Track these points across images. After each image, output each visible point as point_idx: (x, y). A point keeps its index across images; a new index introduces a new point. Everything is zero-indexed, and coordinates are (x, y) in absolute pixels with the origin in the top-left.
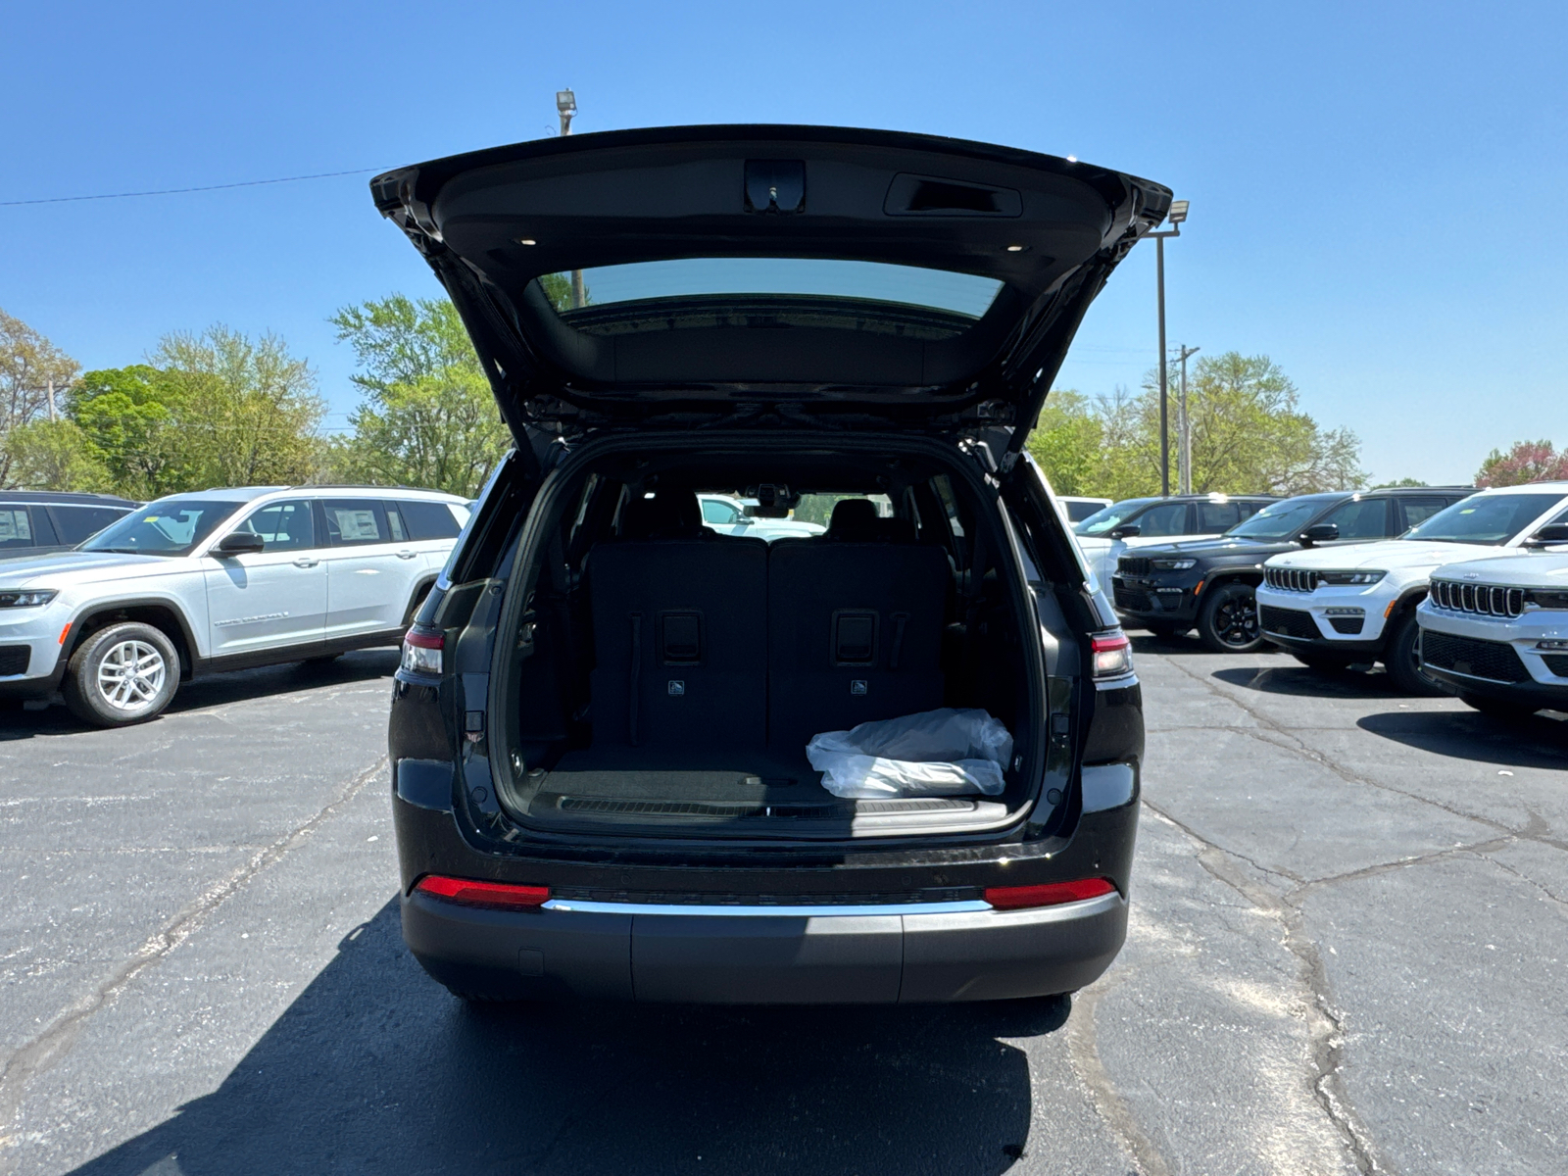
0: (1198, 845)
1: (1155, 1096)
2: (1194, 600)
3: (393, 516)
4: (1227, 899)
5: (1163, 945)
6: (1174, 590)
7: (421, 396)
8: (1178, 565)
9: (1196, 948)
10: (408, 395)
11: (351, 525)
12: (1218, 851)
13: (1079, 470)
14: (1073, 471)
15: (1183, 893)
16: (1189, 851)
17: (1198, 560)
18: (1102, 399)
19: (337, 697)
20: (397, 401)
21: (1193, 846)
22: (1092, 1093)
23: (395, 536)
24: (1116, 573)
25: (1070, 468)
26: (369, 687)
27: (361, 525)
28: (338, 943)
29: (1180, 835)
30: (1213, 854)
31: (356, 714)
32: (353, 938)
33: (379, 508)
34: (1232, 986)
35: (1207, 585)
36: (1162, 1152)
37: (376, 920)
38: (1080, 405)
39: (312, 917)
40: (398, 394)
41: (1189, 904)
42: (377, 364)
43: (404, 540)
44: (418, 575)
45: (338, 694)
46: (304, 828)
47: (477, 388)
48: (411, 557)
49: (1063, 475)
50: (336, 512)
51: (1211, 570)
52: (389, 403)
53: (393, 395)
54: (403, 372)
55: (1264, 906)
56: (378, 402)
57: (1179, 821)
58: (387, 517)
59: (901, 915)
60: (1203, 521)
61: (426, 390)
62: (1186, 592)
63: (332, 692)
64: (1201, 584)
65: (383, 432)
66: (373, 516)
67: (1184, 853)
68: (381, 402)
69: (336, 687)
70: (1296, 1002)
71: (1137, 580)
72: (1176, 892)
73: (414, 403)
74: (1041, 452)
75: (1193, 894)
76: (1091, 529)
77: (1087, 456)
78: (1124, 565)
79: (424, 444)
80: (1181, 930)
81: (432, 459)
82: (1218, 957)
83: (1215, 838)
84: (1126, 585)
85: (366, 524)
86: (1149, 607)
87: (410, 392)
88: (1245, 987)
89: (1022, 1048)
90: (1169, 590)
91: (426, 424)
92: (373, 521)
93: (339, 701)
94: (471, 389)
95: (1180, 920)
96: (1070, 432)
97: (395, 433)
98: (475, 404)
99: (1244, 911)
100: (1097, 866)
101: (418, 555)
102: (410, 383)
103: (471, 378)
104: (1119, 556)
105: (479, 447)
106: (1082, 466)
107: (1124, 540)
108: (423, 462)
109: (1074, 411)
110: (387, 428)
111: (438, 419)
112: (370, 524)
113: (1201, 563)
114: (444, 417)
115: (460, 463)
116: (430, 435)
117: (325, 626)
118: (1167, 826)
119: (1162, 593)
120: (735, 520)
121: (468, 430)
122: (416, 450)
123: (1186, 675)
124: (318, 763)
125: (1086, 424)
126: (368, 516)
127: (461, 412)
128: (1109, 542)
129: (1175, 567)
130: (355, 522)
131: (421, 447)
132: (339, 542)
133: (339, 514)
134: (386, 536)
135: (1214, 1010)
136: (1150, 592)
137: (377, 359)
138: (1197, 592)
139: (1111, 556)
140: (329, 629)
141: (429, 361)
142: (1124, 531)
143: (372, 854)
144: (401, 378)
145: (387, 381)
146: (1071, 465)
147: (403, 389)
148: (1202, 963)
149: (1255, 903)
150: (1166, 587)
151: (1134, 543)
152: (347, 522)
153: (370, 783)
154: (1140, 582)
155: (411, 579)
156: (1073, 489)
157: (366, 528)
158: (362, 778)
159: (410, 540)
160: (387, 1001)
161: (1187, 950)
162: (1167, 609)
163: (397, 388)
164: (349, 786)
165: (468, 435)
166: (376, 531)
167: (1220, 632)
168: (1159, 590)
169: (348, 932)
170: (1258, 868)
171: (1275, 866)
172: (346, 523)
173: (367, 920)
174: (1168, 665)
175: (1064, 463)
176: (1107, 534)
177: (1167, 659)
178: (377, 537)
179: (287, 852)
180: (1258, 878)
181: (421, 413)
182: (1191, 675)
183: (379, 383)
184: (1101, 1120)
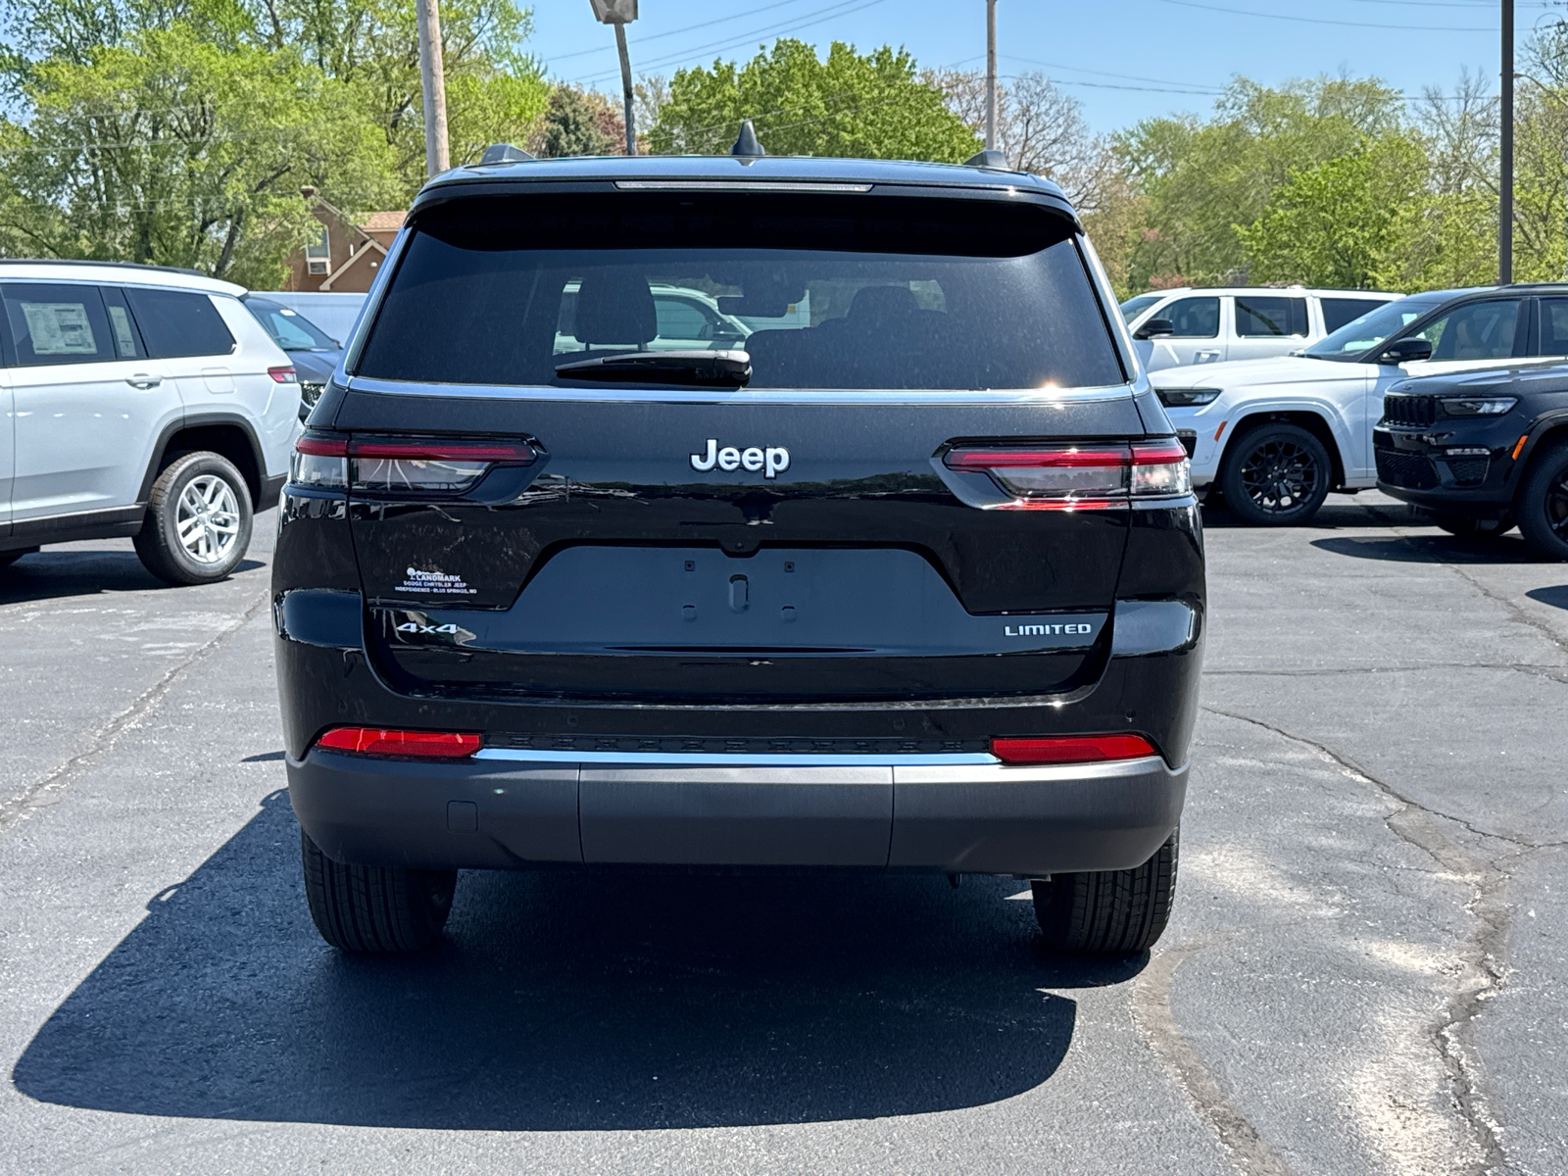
0: (1394, 805)
1: (1228, 1037)
2: (1510, 470)
3: (118, 313)
4: (1409, 861)
5: (1297, 907)
6: (1476, 451)
7: (101, 86)
8: (1486, 408)
9: (1342, 911)
10: (75, 84)
11: (48, 329)
12: (1421, 813)
13: (1378, 240)
14: (1367, 241)
15: (1349, 857)
16: (1379, 812)
17: (1519, 398)
18: (1433, 98)
19: (36, 618)
20: (54, 95)
21: (1386, 807)
22: (1149, 1033)
23: (124, 350)
24: (1380, 423)
25: (1359, 234)
26: (89, 604)
27: (65, 328)
28: (147, 900)
29: (1373, 793)
30: (1412, 816)
31: (79, 642)
32: (164, 898)
33: (95, 299)
34: (1374, 947)
35: (1533, 443)
36: (1218, 1080)
37: (193, 879)
38: (1387, 109)
39: (98, 875)
40: (57, 84)
41: (1351, 867)
42: (12, 22)
43: (138, 357)
44: (164, 417)
45: (37, 614)
46: (48, 782)
47: (211, 72)
48: (151, 385)
49: (1346, 248)
50: (23, 305)
51: (1541, 416)
52: (40, 98)
53: (46, 85)
54: (64, 41)
55: (1459, 870)
56: (17, 97)
57: (1377, 778)
58: (108, 314)
59: (892, 766)
60: (1549, 331)
61: (110, 76)
62: (1498, 454)
63: (29, 610)
64: (1524, 438)
65: (29, 158)
66: (84, 314)
67: (1371, 814)
68: (23, 99)
69: (32, 604)
70: (1454, 959)
71: (1414, 435)
72: (1339, 855)
73: (87, 100)
74: (1305, 203)
75: (1361, 858)
76: (1350, 347)
77: (1394, 213)
78: (1395, 409)
79: (108, 183)
80: (1328, 893)
81: (122, 211)
82: (1368, 918)
83: (1425, 798)
84: (1397, 444)
85: (73, 328)
86: (1432, 481)
87: (81, 78)
88: (1392, 947)
89: (1072, 997)
90: (1468, 451)
91: (112, 142)
92: (85, 323)
93: (43, 624)
94: (199, 74)
95: (1331, 882)
96: (1363, 163)
97: (51, 160)
98: (208, 105)
99: (1428, 876)
100: (1130, 720)
101: (162, 383)
102: (77, 60)
103: (199, 51)
104: (1387, 393)
105: (217, 190)
106: (1384, 232)
107: (1402, 365)
108: (106, 221)
109: (1375, 121)
110: (35, 149)
111: (133, 132)
112: (80, 327)
113: (1524, 404)
114: (144, 126)
115: (179, 219)
116: (119, 163)
117: (11, 500)
118: (1358, 785)
119: (1456, 458)
120: (710, 331)
121: (193, 155)
122: (93, 194)
123: (1480, 593)
124: (40, 704)
125: (1396, 146)
126: (77, 314)
127: (180, 121)
128: (1374, 370)
129: (1481, 411)
130: (55, 323)
131: (103, 188)
132: (29, 357)
133: (27, 308)
134: (108, 350)
135: (1339, 967)
136: (1432, 456)
137: (13, 12)
138: (1514, 456)
139: (1376, 392)
140: (17, 506)
141: (114, 18)
142: (1403, 348)
143: (163, 810)
144: (60, 52)
145: (34, 57)
146: (1362, 228)
147: (65, 73)
148: (1342, 926)
149: (1446, 867)
150: (1463, 447)
151: (1417, 369)
152: (43, 324)
153: (133, 730)
154: (1420, 438)
155: (153, 424)
156: (1365, 276)
157: (73, 334)
158: (118, 723)
159: (148, 356)
160: (234, 954)
161: (1326, 912)
162: (1463, 483)
163: (54, 71)
164: (99, 733)
165: (193, 164)
166: (90, 340)
167: (1555, 526)
168: (1451, 452)
169: (157, 891)
170: (1473, 831)
171: (1495, 829)
172: (41, 324)
173: (181, 879)
174: (1455, 579)
175: (1350, 225)
176: (1372, 357)
177: (1457, 571)
178: (93, 350)
179: (34, 809)
180: (1466, 842)
181: (100, 120)
182: (1487, 594)
183: (19, 60)
184: (1152, 1054)
